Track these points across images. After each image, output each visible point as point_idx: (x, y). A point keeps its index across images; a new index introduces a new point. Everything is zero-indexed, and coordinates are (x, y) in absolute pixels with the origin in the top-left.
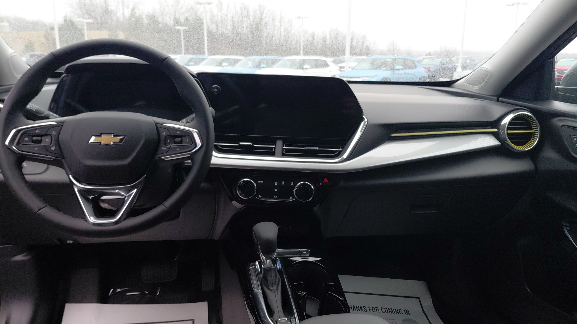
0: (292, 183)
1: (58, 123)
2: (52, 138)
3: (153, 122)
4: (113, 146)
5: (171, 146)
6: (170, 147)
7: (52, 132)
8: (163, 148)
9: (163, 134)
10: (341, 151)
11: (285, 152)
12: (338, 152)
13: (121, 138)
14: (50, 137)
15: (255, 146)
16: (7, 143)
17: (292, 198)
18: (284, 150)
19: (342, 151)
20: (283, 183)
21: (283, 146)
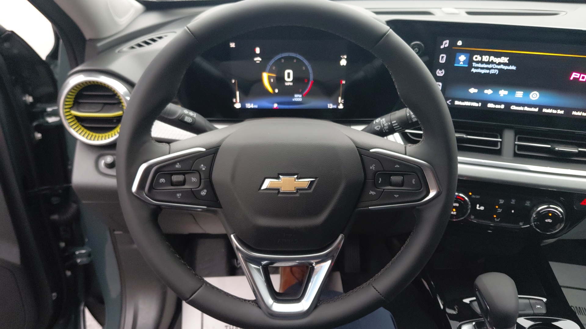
0: (528, 203)
1: (207, 150)
2: (200, 175)
3: (355, 147)
4: (298, 195)
5: (384, 189)
6: (383, 191)
7: (200, 165)
8: (372, 193)
9: (371, 168)
11: (518, 150)
13: (311, 181)
14: (198, 175)
15: (469, 137)
16: (134, 188)
17: (524, 225)
18: (516, 147)
20: (513, 202)
21: (515, 141)
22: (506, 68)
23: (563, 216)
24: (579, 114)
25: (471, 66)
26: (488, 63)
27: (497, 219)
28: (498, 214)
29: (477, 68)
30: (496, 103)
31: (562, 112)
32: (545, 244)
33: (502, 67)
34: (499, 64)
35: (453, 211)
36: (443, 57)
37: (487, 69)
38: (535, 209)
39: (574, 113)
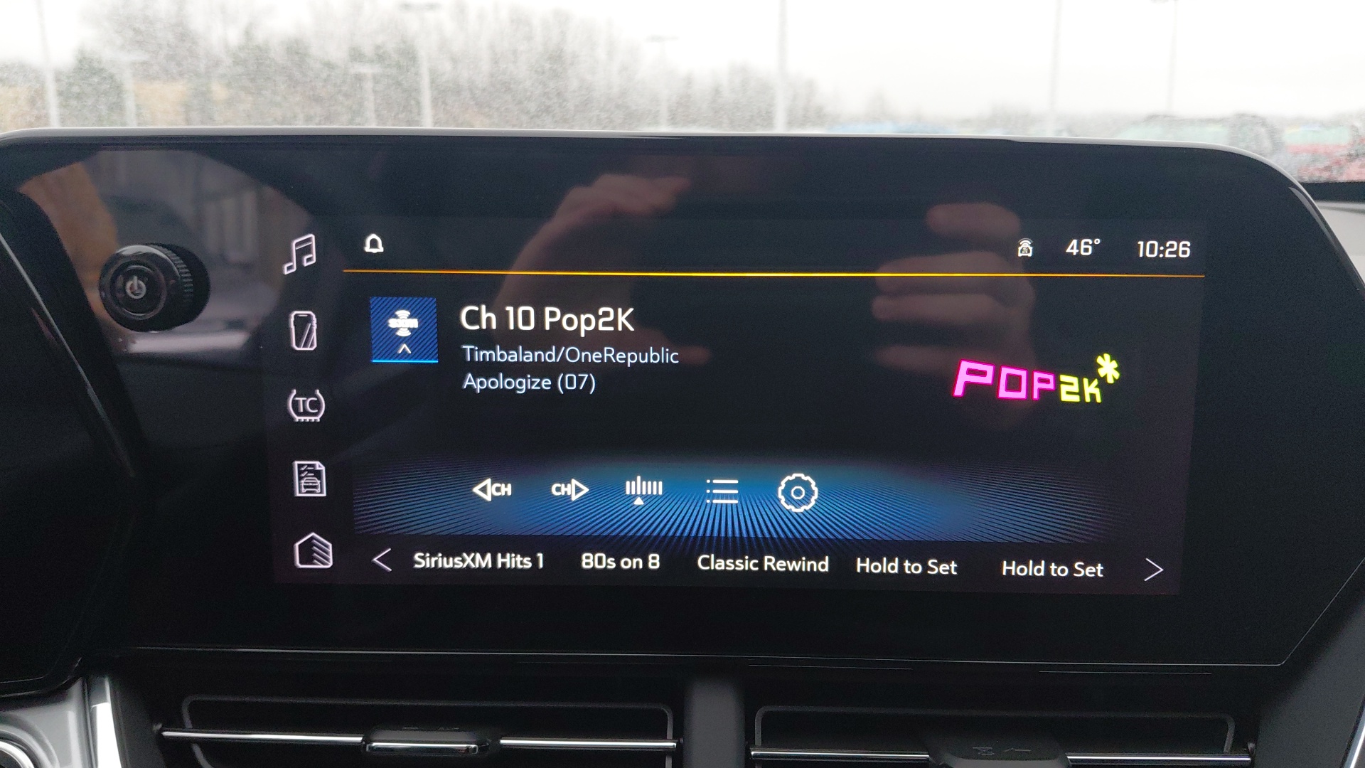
15: (505, 741)
21: (749, 741)
22: (628, 358)
24: (1036, 570)
25: (454, 365)
26: (539, 339)
29: (488, 369)
30: (616, 547)
31: (948, 568)
33: (609, 354)
34: (595, 340)
36: (302, 323)
37: (539, 369)
39: (1011, 568)
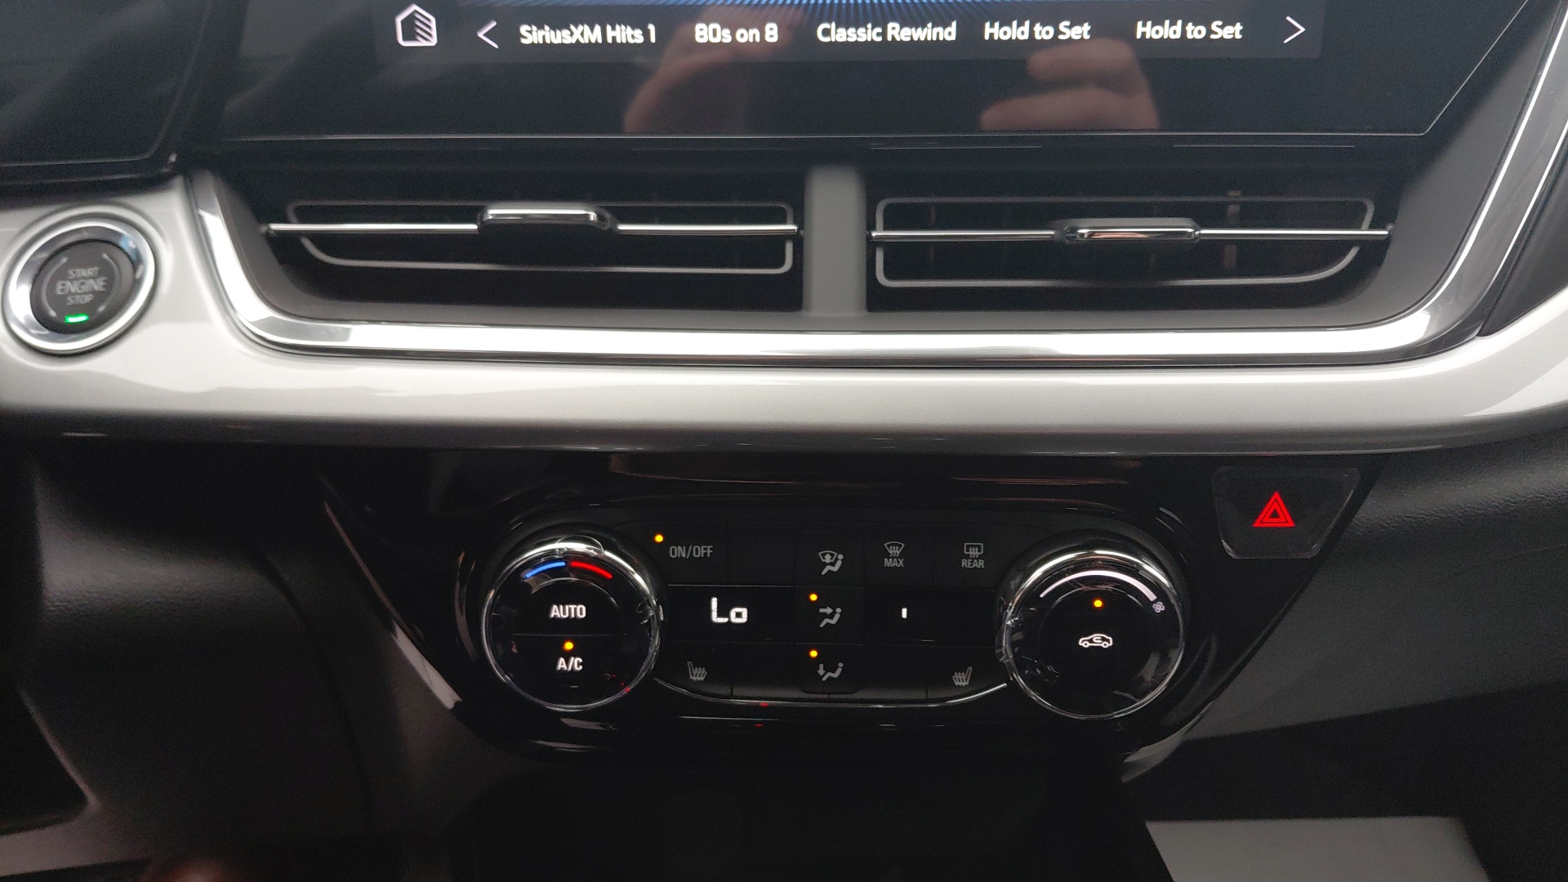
0: (974, 557)
10: (1382, 245)
11: (889, 274)
12: (1353, 252)
15: (622, 227)
17: (977, 683)
18: (881, 255)
19: (1388, 239)
20: (894, 556)
21: (870, 222)
23: (1166, 602)
24: (1171, 31)
27: (831, 668)
28: (826, 639)
31: (1080, 32)
32: (1138, 773)
35: (567, 656)
38: (1013, 584)
39: (1144, 30)
